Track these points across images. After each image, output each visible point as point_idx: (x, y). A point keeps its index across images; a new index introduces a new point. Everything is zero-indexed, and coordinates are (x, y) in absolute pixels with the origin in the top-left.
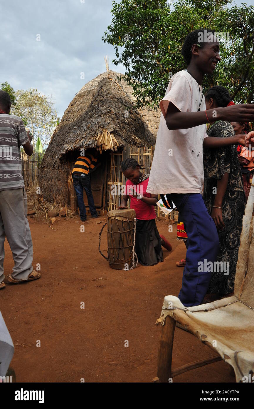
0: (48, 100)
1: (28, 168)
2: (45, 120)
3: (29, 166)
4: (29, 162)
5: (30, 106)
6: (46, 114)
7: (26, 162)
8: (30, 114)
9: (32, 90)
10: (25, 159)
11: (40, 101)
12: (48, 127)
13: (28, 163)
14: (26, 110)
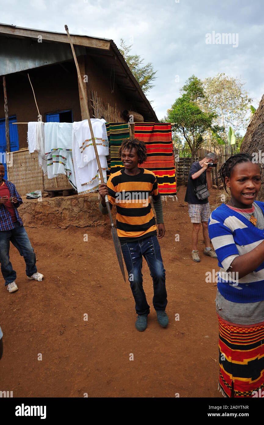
0: (236, 82)
1: (221, 163)
2: (235, 104)
3: (222, 160)
4: (221, 156)
5: (219, 92)
6: (235, 98)
7: (219, 156)
8: (219, 100)
9: (219, 75)
10: (217, 153)
11: (228, 85)
12: (239, 111)
13: (221, 158)
14: (215, 96)
